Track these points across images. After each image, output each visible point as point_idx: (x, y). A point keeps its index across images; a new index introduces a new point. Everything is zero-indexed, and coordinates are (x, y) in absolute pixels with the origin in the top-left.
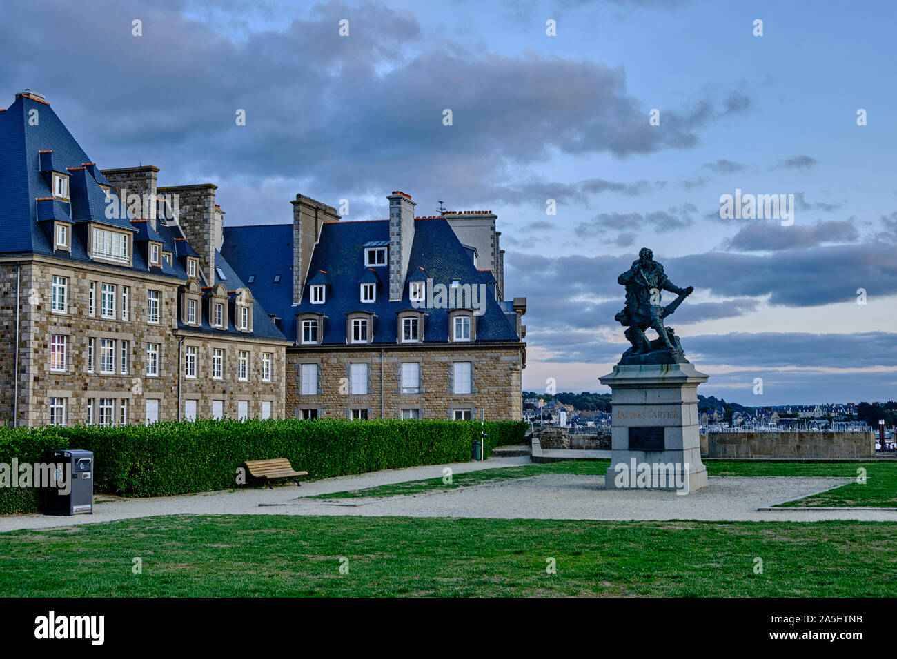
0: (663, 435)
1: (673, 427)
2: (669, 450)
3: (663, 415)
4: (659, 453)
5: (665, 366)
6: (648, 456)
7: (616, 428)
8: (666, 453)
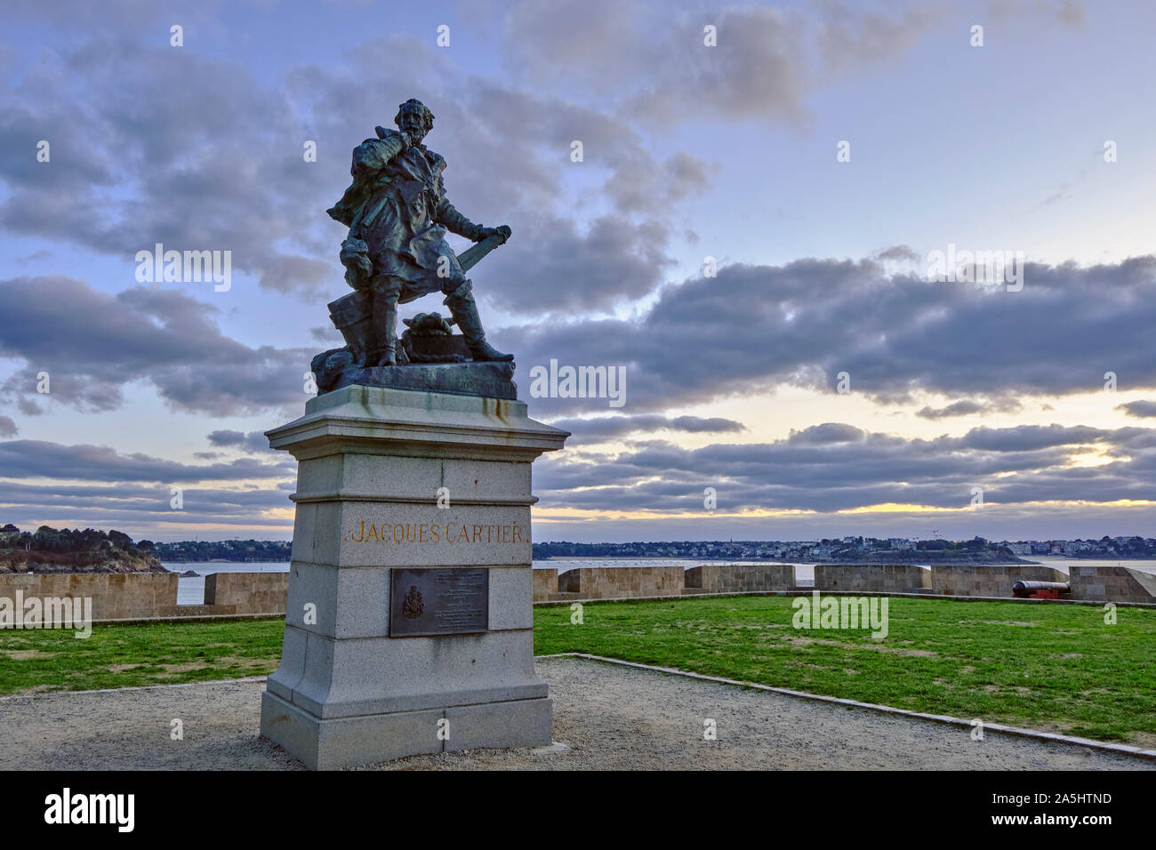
0: (484, 588)
1: (508, 566)
2: (498, 631)
3: (485, 534)
4: (471, 640)
5: (492, 402)
6: (443, 651)
7: (352, 573)
8: (490, 640)
